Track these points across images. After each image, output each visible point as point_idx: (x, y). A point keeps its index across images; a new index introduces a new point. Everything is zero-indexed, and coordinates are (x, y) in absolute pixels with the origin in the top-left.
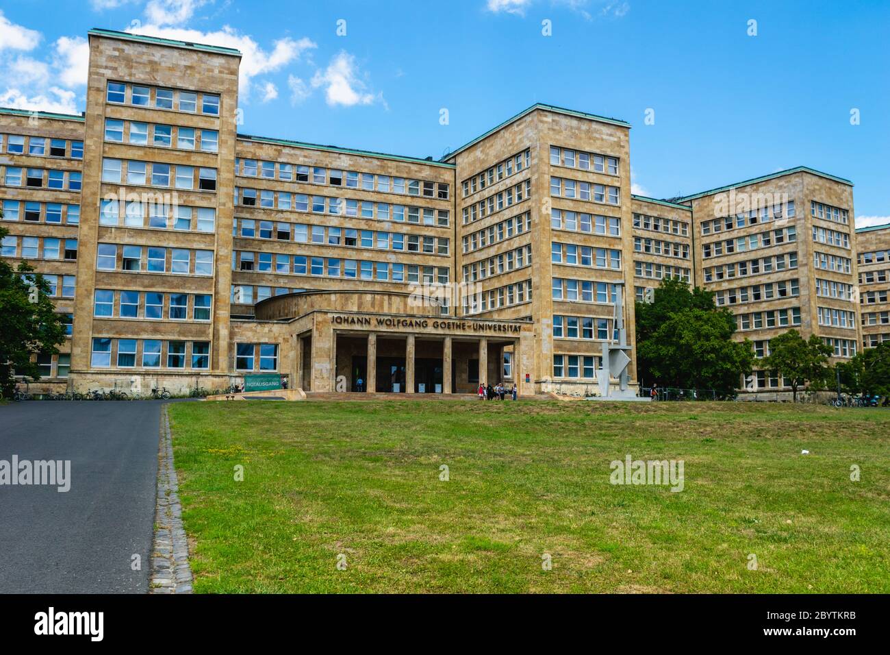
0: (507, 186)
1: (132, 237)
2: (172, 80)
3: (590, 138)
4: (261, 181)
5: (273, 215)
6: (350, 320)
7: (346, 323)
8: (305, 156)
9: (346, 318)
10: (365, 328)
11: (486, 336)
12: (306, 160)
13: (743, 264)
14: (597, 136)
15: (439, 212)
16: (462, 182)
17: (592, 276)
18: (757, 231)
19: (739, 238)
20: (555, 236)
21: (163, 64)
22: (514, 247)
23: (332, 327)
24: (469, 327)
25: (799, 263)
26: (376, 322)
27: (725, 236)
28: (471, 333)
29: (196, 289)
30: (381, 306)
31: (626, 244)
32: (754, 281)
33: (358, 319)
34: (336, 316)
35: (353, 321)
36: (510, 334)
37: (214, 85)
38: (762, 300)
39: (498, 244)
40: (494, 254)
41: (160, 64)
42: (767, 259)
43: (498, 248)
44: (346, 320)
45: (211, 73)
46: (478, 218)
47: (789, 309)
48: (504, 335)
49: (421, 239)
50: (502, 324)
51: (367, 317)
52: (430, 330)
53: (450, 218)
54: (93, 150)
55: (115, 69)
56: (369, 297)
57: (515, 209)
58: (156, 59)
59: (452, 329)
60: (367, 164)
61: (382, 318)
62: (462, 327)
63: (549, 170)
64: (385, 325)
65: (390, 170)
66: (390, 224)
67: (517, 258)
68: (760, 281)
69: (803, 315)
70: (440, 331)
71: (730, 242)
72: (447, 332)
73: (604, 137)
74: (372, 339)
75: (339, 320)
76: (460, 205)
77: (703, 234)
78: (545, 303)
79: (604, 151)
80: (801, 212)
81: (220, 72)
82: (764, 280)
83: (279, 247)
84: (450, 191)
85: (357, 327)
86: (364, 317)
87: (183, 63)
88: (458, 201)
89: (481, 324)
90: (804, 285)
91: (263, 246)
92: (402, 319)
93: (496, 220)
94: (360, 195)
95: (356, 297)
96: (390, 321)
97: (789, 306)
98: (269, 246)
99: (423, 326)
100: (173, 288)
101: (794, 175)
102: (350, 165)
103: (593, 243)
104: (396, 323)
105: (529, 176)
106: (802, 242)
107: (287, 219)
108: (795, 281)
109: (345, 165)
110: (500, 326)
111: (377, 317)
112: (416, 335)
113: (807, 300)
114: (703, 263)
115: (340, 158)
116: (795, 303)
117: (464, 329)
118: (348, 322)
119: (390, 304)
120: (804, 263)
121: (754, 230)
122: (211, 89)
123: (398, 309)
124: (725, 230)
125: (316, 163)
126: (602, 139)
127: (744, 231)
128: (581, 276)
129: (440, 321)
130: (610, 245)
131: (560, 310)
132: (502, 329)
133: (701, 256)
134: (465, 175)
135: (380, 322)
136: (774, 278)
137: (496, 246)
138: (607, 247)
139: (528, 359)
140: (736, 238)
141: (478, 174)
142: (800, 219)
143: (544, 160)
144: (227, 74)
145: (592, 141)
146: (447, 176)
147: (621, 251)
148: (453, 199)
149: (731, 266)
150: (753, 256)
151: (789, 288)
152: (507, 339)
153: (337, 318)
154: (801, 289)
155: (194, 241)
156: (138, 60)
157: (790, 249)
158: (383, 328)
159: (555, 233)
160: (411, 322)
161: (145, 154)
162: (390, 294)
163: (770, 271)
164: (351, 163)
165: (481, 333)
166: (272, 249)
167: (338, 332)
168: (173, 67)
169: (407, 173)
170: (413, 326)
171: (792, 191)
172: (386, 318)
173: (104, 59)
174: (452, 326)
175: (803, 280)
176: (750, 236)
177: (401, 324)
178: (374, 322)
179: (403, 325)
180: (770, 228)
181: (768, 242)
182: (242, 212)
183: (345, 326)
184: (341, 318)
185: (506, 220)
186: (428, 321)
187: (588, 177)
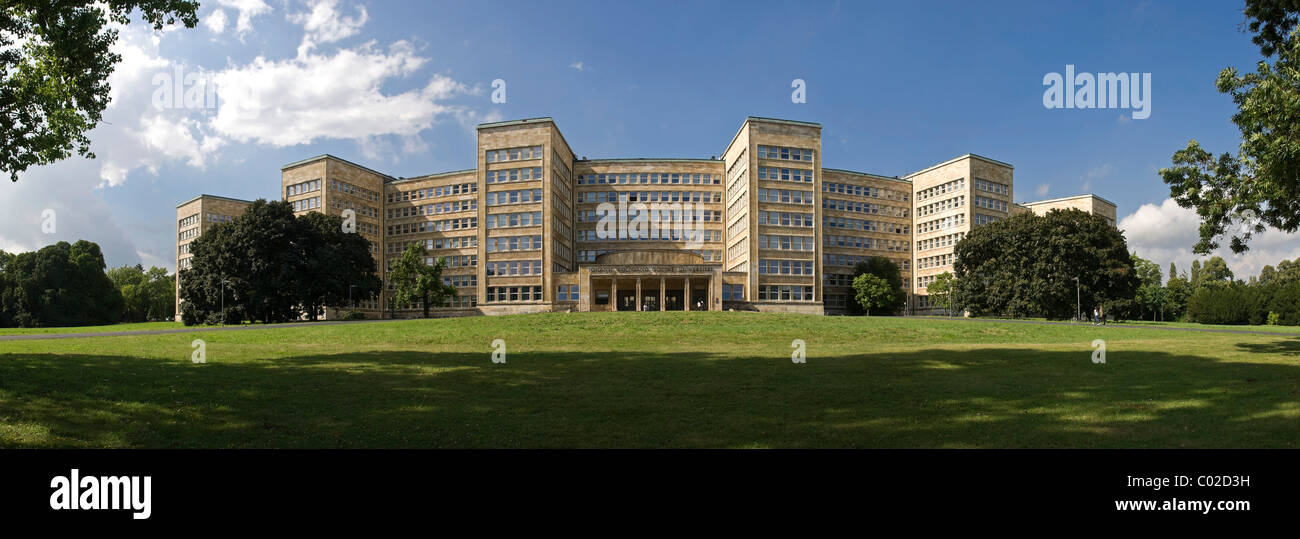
2: (517, 143)
8: (624, 167)
10: (609, 274)
13: (937, 221)
14: (795, 135)
16: (728, 172)
17: (789, 232)
20: (762, 206)
21: (512, 135)
23: (589, 275)
25: (965, 221)
27: (929, 202)
28: (678, 273)
29: (534, 257)
30: (647, 259)
33: (605, 269)
36: (705, 273)
37: (538, 141)
41: (510, 136)
45: (536, 135)
48: (700, 274)
50: (700, 267)
51: (610, 267)
53: (723, 197)
54: (481, 190)
55: (489, 144)
56: (639, 254)
58: (508, 133)
59: (665, 271)
60: (664, 167)
61: (620, 267)
63: (758, 162)
64: (622, 271)
71: (931, 206)
72: (662, 274)
73: (801, 136)
79: (800, 146)
80: (967, 185)
81: (542, 133)
82: (947, 232)
84: (722, 179)
85: (604, 274)
87: (522, 132)
92: (632, 267)
95: (632, 254)
96: (624, 269)
99: (646, 271)
100: (522, 258)
102: (652, 169)
103: (792, 210)
104: (629, 270)
106: (967, 206)
109: (649, 170)
110: (698, 268)
111: (617, 267)
115: (646, 166)
117: (673, 271)
118: (598, 271)
119: (653, 257)
120: (967, 221)
121: (944, 198)
122: (537, 143)
123: (658, 261)
124: (930, 197)
125: (630, 171)
127: (939, 199)
130: (804, 211)
134: (728, 167)
140: (935, 204)
142: (966, 191)
143: (754, 155)
144: (545, 133)
145: (790, 139)
146: (719, 169)
147: (813, 214)
149: (931, 223)
150: (942, 216)
151: (959, 238)
155: (531, 231)
156: (500, 136)
157: (961, 211)
158: (621, 273)
159: (761, 204)
161: (506, 187)
162: (653, 251)
163: (951, 227)
164: (653, 167)
168: (517, 136)
169: (691, 170)
170: (639, 271)
171: (964, 171)
172: (622, 267)
173: (484, 140)
179: (633, 271)
180: (952, 196)
187: (788, 164)
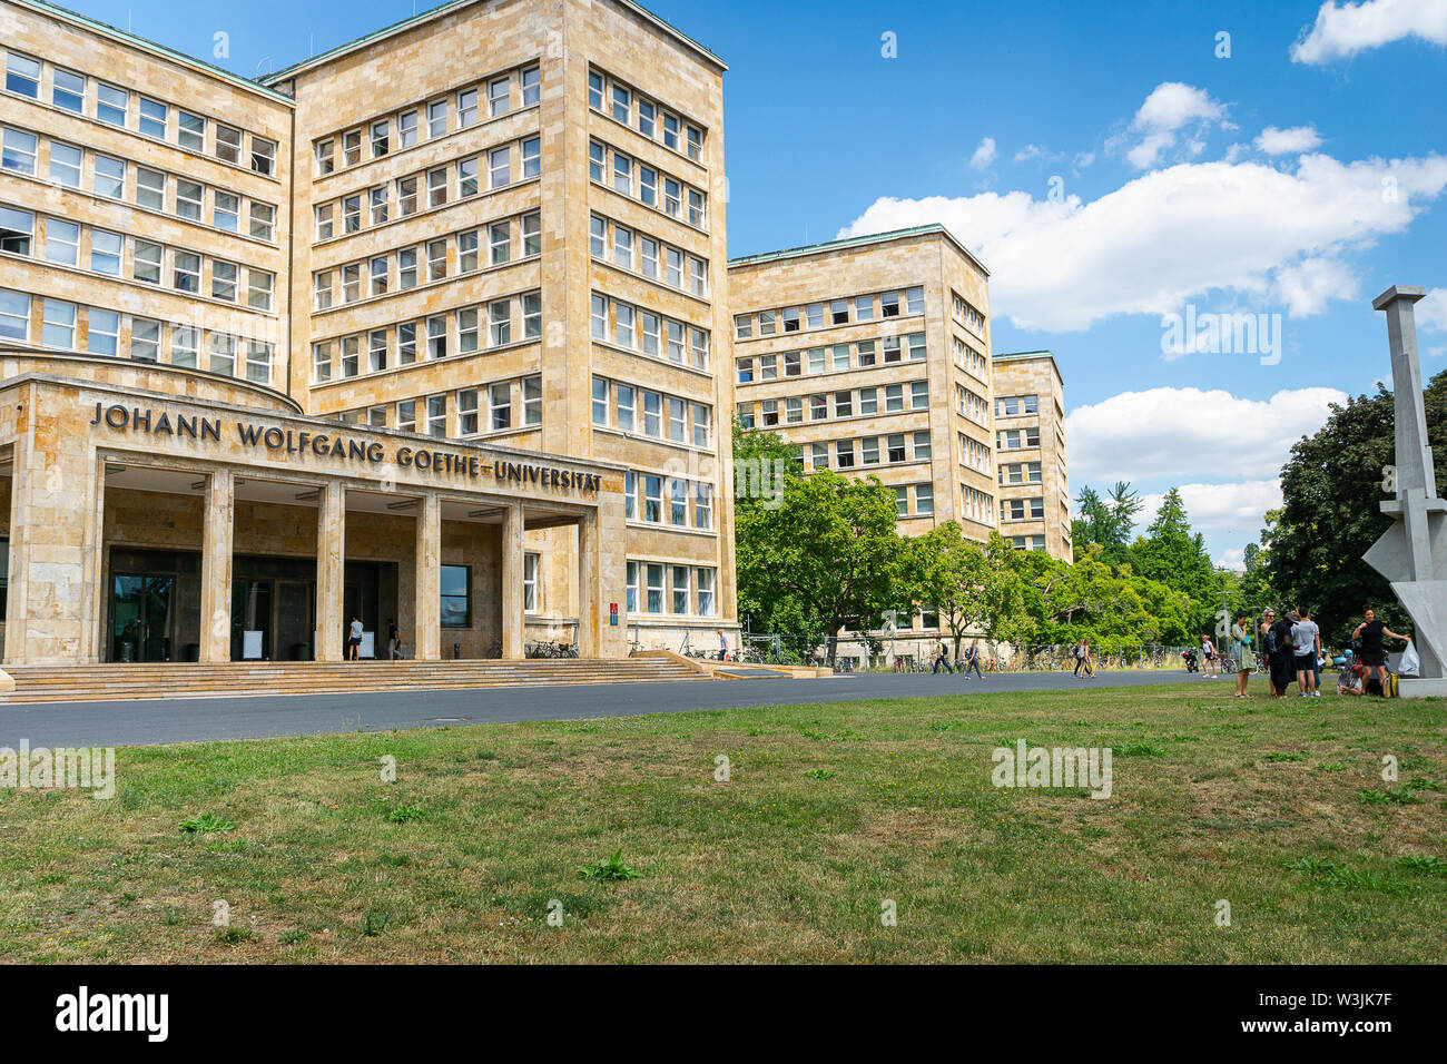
0: (459, 149)
3: (659, 70)
6: (155, 422)
7: (141, 431)
9: (142, 413)
10: (203, 450)
11: (522, 499)
13: (819, 398)
14: (671, 70)
15: (253, 205)
16: (315, 142)
18: (850, 338)
19: (809, 349)
20: (597, 276)
22: (484, 297)
23: (94, 441)
24: (486, 469)
25: (931, 401)
26: (236, 437)
27: (787, 344)
28: (488, 486)
31: (719, 318)
32: (841, 432)
33: (182, 422)
34: (108, 403)
35: (164, 426)
36: (576, 497)
38: (856, 466)
39: (426, 289)
40: (417, 313)
42: (867, 391)
43: (430, 300)
44: (142, 422)
46: (363, 227)
47: (910, 485)
48: (563, 499)
49: (207, 265)
50: (561, 469)
51: (211, 418)
52: (389, 473)
53: (280, 224)
57: (487, 207)
59: (444, 472)
60: (71, 46)
61: (256, 424)
62: (466, 468)
63: (587, 119)
64: (264, 447)
66: (130, 213)
67: (490, 322)
68: (854, 432)
69: (938, 497)
70: (414, 478)
71: (792, 356)
72: (431, 480)
73: (683, 76)
74: (222, 492)
75: (116, 419)
76: (305, 194)
77: (736, 338)
78: (579, 433)
79: (681, 106)
80: (936, 305)
82: (863, 429)
84: (279, 159)
85: (177, 446)
86: (200, 415)
88: (300, 186)
89: (515, 464)
90: (940, 441)
92: (314, 434)
93: (424, 230)
94: (46, 119)
96: (280, 435)
97: (912, 481)
99: (370, 458)
101: (926, 238)
102: (18, 35)
103: (664, 307)
104: (296, 443)
105: (533, 128)
106: (937, 362)
108: (923, 435)
109: (4, 32)
110: (555, 473)
111: (241, 419)
112: (350, 486)
113: (946, 469)
114: (737, 392)
116: (922, 474)
117: (473, 475)
118: (147, 429)
120: (941, 401)
121: (843, 335)
124: (784, 332)
126: (680, 80)
127: (823, 337)
128: (642, 377)
129: (415, 449)
130: (692, 316)
131: (607, 453)
132: (560, 480)
133: (733, 381)
134: (327, 125)
135: (249, 437)
136: (883, 426)
137: (424, 295)
138: (688, 319)
140: (806, 349)
141: (368, 123)
142: (933, 320)
143: (578, 92)
145: (661, 77)
146: (273, 122)
147: (709, 331)
148: (286, 180)
149: (794, 401)
150: (840, 384)
151: (910, 445)
152: (562, 510)
153: (111, 411)
154: (934, 448)
157: (916, 373)
158: (258, 457)
159: (596, 268)
160: (339, 445)
163: (874, 414)
164: (23, 29)
165: (513, 489)
167: (112, 459)
169: (175, 90)
170: (343, 455)
171: (921, 267)
172: (268, 426)
174: (443, 465)
175: (937, 434)
176: (834, 346)
177: (308, 449)
178: (229, 434)
179: (315, 450)
180: (875, 333)
181: (870, 359)
183: (136, 441)
184: (124, 413)
185: (456, 233)
186: (385, 444)
187: (654, 155)
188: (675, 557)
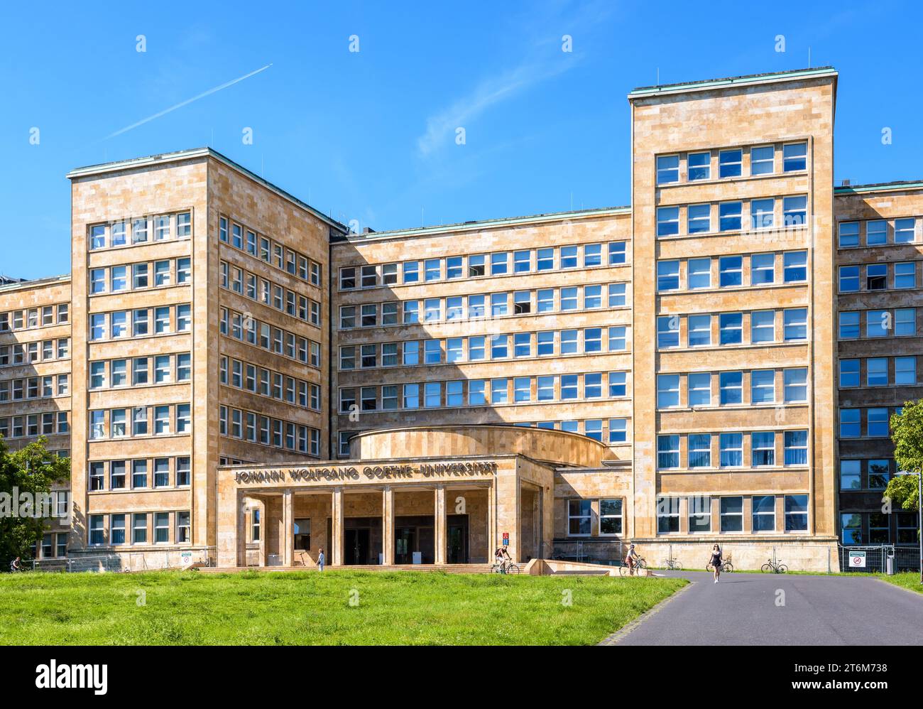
1: (116, 399)
2: (144, 207)
3: (741, 121)
4: (380, 291)
5: (395, 334)
6: (258, 475)
7: (254, 480)
8: (433, 246)
9: (253, 473)
10: (280, 484)
11: (443, 482)
12: (435, 250)
14: (757, 111)
15: (611, 286)
17: (740, 360)
21: (135, 191)
23: (236, 487)
24: (416, 471)
28: (419, 478)
29: (176, 450)
33: (267, 474)
34: (239, 472)
35: (261, 477)
36: (479, 476)
37: (183, 201)
41: (132, 192)
44: (254, 477)
45: (180, 187)
48: (470, 479)
50: (465, 462)
52: (360, 479)
54: (79, 308)
55: (93, 210)
58: (128, 186)
60: (519, 237)
61: (296, 469)
62: (406, 472)
64: (302, 478)
65: (552, 237)
66: (556, 317)
70: (376, 480)
72: (384, 480)
73: (773, 110)
74: (287, 498)
75: (245, 478)
81: (190, 182)
83: (403, 375)
85: (267, 483)
86: (274, 469)
87: (153, 183)
89: (433, 465)
91: (385, 376)
94: (510, 282)
96: (307, 472)
98: (392, 375)
100: (154, 452)
102: (494, 243)
103: (745, 304)
104: (315, 474)
107: (412, 336)
109: (487, 245)
110: (462, 466)
111: (291, 468)
112: (343, 488)
115: (480, 237)
117: (408, 474)
118: (256, 479)
122: (181, 206)
125: (447, 252)
126: (769, 115)
128: (717, 364)
131: (673, 425)
132: (466, 469)
135: (294, 476)
138: (776, 306)
139: (506, 510)
144: (197, 181)
145: (745, 124)
147: (807, 307)
153: (242, 474)
155: (172, 393)
156: (113, 193)
158: (302, 483)
160: (334, 471)
161: (124, 301)
164: (496, 239)
166: (395, 378)
167: (246, 492)
168: (144, 191)
169: (579, 235)
170: (337, 475)
172: (301, 469)
173: (83, 202)
174: (392, 472)
177: (322, 475)
178: (288, 476)
182: (359, 337)
183: (252, 484)
184: (246, 474)
188: (751, 489)
